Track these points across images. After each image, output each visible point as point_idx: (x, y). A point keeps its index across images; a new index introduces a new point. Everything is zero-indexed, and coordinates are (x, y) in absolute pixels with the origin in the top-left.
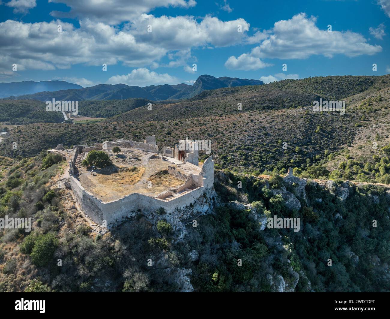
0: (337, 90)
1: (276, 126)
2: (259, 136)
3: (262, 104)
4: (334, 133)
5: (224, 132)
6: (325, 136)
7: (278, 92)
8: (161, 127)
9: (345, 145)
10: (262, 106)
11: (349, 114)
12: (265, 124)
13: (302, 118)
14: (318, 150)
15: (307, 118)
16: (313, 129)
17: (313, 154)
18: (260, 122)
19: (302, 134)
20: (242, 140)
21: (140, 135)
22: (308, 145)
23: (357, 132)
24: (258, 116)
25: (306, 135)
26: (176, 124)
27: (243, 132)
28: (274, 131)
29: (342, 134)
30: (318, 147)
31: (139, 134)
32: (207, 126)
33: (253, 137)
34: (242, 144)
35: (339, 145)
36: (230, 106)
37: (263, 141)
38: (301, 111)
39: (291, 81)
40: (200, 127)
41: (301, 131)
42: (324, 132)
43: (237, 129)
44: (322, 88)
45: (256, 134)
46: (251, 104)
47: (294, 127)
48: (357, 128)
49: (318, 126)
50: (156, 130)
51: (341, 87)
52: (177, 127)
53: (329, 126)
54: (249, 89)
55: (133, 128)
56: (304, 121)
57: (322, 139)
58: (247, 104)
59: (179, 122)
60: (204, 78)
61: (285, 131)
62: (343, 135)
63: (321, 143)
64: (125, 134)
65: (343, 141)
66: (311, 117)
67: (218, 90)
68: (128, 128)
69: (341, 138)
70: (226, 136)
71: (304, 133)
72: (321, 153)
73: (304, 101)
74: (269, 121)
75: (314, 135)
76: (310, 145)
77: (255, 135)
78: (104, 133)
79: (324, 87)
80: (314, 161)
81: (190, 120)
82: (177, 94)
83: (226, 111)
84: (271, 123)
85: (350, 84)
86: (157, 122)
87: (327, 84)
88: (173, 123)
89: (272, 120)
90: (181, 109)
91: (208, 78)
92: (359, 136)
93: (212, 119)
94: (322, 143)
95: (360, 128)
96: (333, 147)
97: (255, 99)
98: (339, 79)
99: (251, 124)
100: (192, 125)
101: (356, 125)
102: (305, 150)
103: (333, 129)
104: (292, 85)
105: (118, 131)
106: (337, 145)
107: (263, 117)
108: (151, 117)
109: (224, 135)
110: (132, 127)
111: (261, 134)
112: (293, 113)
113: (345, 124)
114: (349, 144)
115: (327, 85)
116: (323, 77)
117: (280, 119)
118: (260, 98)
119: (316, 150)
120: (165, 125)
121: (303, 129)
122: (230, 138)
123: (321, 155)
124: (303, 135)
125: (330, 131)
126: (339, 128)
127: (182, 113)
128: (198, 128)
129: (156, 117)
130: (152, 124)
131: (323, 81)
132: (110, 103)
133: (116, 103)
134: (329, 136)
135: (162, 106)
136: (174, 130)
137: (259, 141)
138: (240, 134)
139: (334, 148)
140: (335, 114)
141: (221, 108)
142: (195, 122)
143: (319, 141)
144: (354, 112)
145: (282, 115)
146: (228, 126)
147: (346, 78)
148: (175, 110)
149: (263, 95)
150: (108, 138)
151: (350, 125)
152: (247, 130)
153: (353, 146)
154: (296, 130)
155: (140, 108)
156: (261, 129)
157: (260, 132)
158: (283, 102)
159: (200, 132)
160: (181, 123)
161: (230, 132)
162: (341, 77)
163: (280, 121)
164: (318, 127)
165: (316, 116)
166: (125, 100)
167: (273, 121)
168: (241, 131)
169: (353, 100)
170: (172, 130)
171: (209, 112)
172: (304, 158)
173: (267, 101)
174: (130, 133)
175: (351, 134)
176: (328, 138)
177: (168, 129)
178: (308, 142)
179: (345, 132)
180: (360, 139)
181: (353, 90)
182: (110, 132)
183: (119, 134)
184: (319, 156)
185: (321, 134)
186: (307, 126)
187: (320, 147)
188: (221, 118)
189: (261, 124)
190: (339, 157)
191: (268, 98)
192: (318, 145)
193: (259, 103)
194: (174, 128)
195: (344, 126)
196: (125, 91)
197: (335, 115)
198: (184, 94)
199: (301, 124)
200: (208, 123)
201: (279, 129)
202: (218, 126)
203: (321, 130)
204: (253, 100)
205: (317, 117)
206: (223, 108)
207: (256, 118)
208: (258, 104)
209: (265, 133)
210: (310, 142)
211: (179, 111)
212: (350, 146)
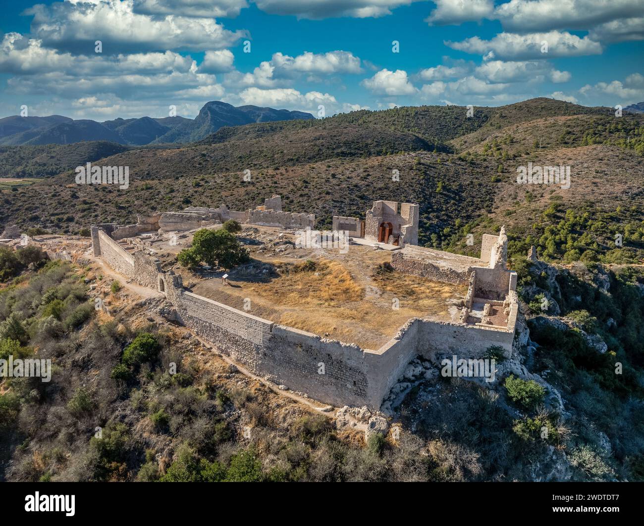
0: (438, 127)
1: (375, 184)
2: (351, 200)
3: (334, 149)
4: (463, 192)
5: (290, 196)
6: (450, 198)
7: (357, 130)
8: (168, 190)
9: (483, 211)
10: (336, 151)
11: (478, 162)
12: (356, 181)
13: (411, 169)
14: (445, 221)
15: (420, 171)
16: (432, 188)
17: (439, 227)
18: (348, 178)
19: (417, 195)
20: (324, 208)
21: (130, 206)
22: (429, 213)
23: (496, 190)
24: (341, 168)
25: (424, 196)
26: (198, 185)
27: (324, 195)
28: (373, 192)
29: (475, 193)
30: (444, 215)
31: (127, 205)
32: (257, 186)
33: (342, 202)
34: (326, 215)
35: (473, 211)
36: (281, 152)
37: (358, 208)
38: (407, 159)
39: (366, 114)
40: (245, 189)
41: (414, 191)
42: (449, 190)
43: (312, 190)
44: (417, 125)
45: (346, 197)
46: (317, 148)
47: (403, 184)
48: (495, 184)
49: (439, 181)
50: (160, 196)
51: (443, 123)
52: (200, 189)
53: (454, 181)
54: (300, 126)
55: (111, 194)
56: (416, 174)
57: (448, 203)
58: (310, 148)
59: (203, 180)
60: (214, 106)
61: (391, 192)
62: (477, 195)
63: (447, 209)
64: (97, 205)
65: (478, 204)
66: (425, 168)
67: (247, 126)
68: (101, 194)
69: (475, 200)
70: (295, 202)
71: (420, 194)
72: (449, 224)
73: (399, 144)
74: (361, 175)
75: (435, 197)
76: (431, 212)
77: (345, 199)
78: (54, 205)
79: (420, 122)
80: (443, 238)
81: (222, 177)
82: (166, 135)
83: (276, 162)
84: (365, 178)
85: (456, 118)
86: (156, 181)
87: (422, 118)
88: (190, 182)
89: (367, 173)
90: (193, 158)
91: (220, 106)
92: (500, 196)
93: (263, 174)
94: (449, 208)
95: (499, 184)
96: (465, 215)
97: (321, 141)
98: (440, 111)
99: (334, 181)
100: (229, 185)
101: (492, 180)
102: (425, 221)
103: (461, 186)
104: (370, 119)
105: (81, 199)
106: (470, 211)
107: (351, 169)
108: (136, 174)
109: (292, 201)
110: (110, 192)
111: (353, 197)
112: (397, 163)
113: (477, 178)
114: (488, 208)
115: (423, 121)
116: (415, 107)
117: (378, 172)
118: (329, 139)
119: (441, 220)
120: (176, 187)
121: (418, 188)
122: (303, 205)
123: (451, 228)
124: (418, 197)
125: (457, 190)
126: (469, 185)
127: (195, 165)
128: (242, 191)
129: (148, 174)
130: (149, 186)
131: (416, 113)
132: (43, 150)
133: (55, 150)
134: (457, 197)
135: (155, 154)
136: (196, 195)
137: (352, 208)
138: (319, 199)
139: (467, 216)
140: (459, 162)
141: (266, 156)
142: (233, 180)
143: (444, 206)
144: (485, 160)
145: (380, 166)
146: (294, 185)
147: (449, 109)
148: (181, 161)
149: (334, 134)
150: (62, 213)
151: (484, 180)
152: (330, 191)
153: (495, 212)
154: (406, 189)
155: (113, 157)
156: (352, 189)
157: (351, 195)
158: (367, 145)
159: (247, 197)
160: (206, 182)
161: (301, 196)
162: (442, 108)
163: (379, 175)
164: (440, 184)
165: (432, 167)
166: (73, 144)
167: (368, 175)
168: (320, 194)
169: (465, 142)
170: (192, 195)
171: (246, 163)
172: (428, 234)
173: (341, 145)
174: (107, 203)
175: (488, 193)
176: (456, 201)
177: (184, 193)
178: (428, 208)
179: (479, 191)
180: (502, 200)
181: (461, 128)
182: (66, 203)
183: (86, 206)
184: (449, 230)
185: (445, 195)
186: (423, 182)
187: (447, 215)
188: (278, 172)
189: (350, 180)
190: (478, 230)
191: (343, 139)
192: (443, 212)
193: (330, 147)
194: (196, 192)
195: (474, 181)
196: (67, 128)
197: (460, 165)
198: (179, 134)
199: (413, 179)
200: (257, 180)
201: (380, 189)
202: (276, 185)
203: (444, 188)
204: (318, 142)
205: (434, 168)
206: (269, 155)
207: (340, 170)
208: (328, 148)
209: (360, 195)
210: (432, 208)
211: (189, 161)
212: (490, 212)
